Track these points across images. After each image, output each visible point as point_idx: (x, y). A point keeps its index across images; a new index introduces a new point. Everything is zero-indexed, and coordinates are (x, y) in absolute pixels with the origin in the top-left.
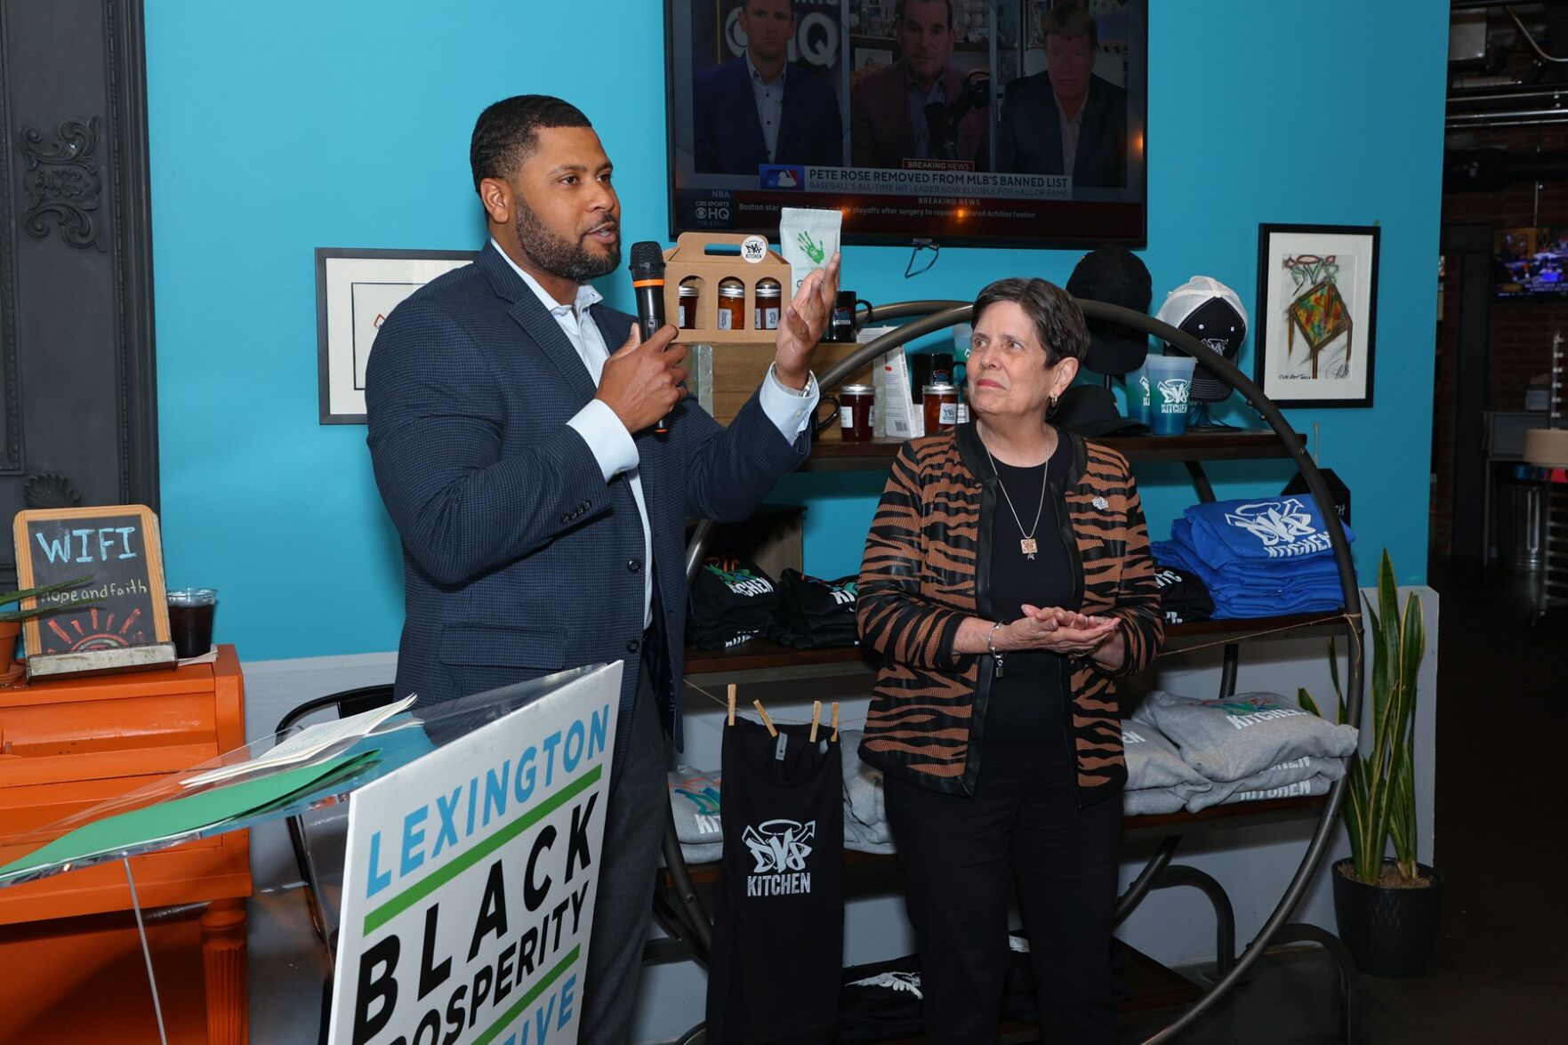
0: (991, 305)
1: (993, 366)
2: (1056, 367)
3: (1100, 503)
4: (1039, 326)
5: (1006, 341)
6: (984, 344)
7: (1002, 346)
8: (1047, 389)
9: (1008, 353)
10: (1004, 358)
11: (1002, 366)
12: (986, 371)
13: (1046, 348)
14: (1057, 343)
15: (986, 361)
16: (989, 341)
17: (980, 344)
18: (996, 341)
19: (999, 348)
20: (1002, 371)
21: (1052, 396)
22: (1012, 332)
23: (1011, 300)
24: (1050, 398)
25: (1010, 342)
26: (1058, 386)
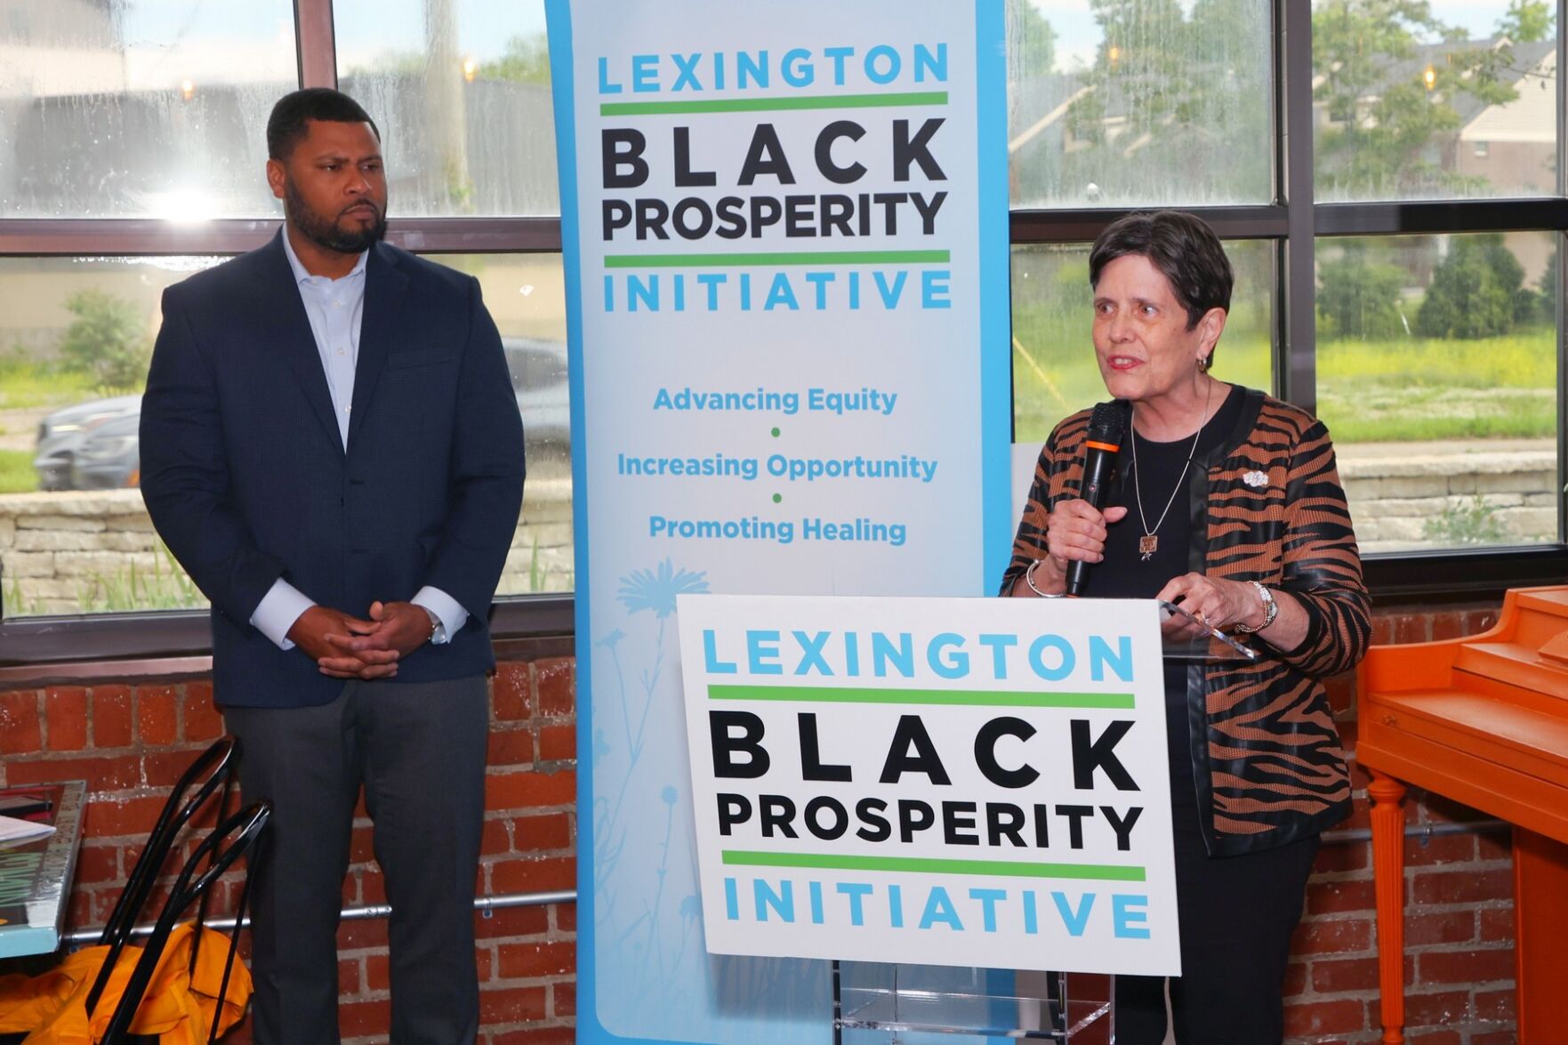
0: (1111, 263)
1: (1126, 339)
2: (1200, 325)
3: (1255, 479)
4: (1173, 281)
5: (1137, 304)
6: (1110, 309)
7: (1132, 311)
8: (1191, 353)
9: (1142, 320)
10: (1138, 326)
11: (1136, 336)
12: (1119, 346)
13: (1186, 303)
14: (1196, 294)
15: (1117, 335)
16: (1115, 304)
17: (1105, 309)
18: (1124, 306)
19: (1129, 315)
20: (1138, 342)
21: (1200, 358)
22: (1143, 294)
23: (1136, 254)
24: (1198, 361)
25: (1142, 306)
26: (1204, 344)
